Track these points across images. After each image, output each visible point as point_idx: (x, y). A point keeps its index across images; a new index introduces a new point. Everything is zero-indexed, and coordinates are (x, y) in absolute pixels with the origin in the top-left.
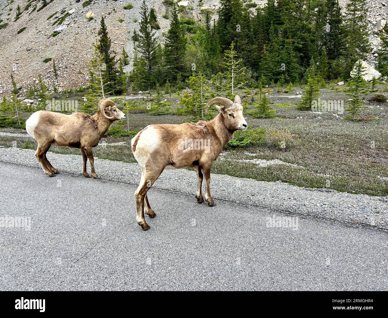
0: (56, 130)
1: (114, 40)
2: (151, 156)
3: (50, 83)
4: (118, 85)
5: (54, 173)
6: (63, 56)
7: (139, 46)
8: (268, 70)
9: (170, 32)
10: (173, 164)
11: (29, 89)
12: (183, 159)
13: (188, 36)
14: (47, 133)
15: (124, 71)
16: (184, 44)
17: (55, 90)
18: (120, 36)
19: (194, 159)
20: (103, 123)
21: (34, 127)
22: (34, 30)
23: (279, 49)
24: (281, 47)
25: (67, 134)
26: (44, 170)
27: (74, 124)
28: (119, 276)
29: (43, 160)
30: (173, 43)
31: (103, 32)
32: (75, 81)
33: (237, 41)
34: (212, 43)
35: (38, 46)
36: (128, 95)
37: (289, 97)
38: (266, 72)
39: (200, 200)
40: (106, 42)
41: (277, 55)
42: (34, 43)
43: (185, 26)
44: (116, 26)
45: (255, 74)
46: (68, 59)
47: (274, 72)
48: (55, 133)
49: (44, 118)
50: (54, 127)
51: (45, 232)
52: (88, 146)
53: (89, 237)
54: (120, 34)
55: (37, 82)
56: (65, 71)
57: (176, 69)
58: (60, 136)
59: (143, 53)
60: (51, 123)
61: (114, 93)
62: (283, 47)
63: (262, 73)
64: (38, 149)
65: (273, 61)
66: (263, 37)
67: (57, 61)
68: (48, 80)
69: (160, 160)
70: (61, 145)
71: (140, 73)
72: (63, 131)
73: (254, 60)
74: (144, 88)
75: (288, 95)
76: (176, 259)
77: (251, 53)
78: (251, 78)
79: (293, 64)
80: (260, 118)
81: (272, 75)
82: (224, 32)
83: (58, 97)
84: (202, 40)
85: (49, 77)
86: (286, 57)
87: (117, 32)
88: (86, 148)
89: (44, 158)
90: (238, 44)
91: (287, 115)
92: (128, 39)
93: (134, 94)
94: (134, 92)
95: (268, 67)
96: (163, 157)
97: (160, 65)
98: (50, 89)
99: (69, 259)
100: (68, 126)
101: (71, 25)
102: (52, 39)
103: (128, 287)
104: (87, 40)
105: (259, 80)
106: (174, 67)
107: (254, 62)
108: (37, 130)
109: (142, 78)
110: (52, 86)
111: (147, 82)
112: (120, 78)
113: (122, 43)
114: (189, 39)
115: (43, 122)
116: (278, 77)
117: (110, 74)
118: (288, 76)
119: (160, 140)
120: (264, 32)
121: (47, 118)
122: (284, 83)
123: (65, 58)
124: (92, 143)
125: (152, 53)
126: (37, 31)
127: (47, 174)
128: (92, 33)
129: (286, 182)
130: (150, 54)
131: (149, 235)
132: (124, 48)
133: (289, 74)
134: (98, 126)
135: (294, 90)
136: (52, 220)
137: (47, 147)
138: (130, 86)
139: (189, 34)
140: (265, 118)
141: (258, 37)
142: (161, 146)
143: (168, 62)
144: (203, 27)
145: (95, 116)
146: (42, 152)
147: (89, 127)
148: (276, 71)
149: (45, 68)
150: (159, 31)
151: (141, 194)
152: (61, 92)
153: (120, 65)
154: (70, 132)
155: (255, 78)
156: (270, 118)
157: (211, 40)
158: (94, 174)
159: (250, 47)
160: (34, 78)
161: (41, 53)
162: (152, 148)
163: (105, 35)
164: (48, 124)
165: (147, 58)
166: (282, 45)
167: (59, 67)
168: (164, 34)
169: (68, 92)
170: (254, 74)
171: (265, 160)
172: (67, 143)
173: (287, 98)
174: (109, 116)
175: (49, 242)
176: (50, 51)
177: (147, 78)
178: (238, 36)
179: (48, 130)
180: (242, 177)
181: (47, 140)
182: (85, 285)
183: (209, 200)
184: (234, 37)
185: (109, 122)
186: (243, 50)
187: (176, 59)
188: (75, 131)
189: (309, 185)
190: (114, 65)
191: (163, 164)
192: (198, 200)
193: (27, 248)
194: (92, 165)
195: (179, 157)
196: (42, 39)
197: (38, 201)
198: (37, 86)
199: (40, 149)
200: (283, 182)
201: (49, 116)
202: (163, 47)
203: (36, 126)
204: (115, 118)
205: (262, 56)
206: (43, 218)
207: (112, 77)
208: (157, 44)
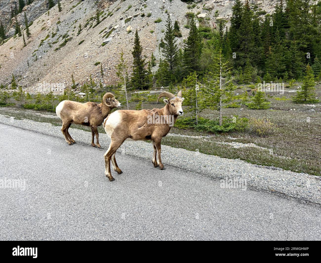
0: (74, 113)
1: (146, 47)
2: (115, 131)
3: (98, 81)
4: (145, 82)
5: (73, 143)
6: (108, 60)
7: (164, 51)
8: (273, 68)
9: (189, 39)
10: (131, 137)
11: (83, 85)
12: (137, 134)
13: (204, 41)
14: (68, 115)
15: (152, 71)
16: (200, 48)
17: (101, 85)
18: (151, 44)
19: (146, 134)
20: (105, 109)
21: (60, 111)
22: (90, 42)
23: (284, 49)
24: (286, 47)
25: (81, 116)
26: (66, 141)
27: (86, 110)
28: (83, 205)
29: (65, 133)
30: (190, 48)
31: (137, 41)
32: (116, 79)
33: (245, 44)
34: (224, 46)
35: (92, 53)
36: (153, 90)
37: (290, 91)
38: (271, 70)
39: (156, 165)
40: (139, 49)
41: (282, 55)
42: (89, 51)
43: (202, 34)
44: (148, 36)
45: (261, 72)
46: (112, 62)
47: (278, 70)
48: (73, 115)
49: (67, 105)
50: (73, 111)
51: (53, 177)
52: (94, 125)
53: (76, 182)
54: (151, 42)
55: (89, 80)
56: (109, 72)
57: (192, 69)
58: (77, 117)
59: (166, 56)
60: (71, 108)
61: (142, 88)
62: (288, 47)
63: (267, 70)
64: (62, 125)
65: (278, 60)
66: (270, 40)
67: (104, 64)
68: (97, 78)
69: (120, 134)
70: (77, 123)
71: (163, 73)
72: (78, 114)
73: (260, 59)
74: (165, 84)
75: (288, 89)
76: (121, 199)
77: (257, 53)
78: (258, 75)
79: (297, 62)
80: (255, 109)
81: (277, 72)
82: (234, 37)
83: (103, 91)
84: (216, 44)
85: (97, 76)
86: (291, 57)
87: (148, 40)
88: (93, 126)
89: (66, 132)
90: (246, 46)
91: (281, 107)
92: (156, 46)
93: (158, 89)
94: (158, 87)
95: (273, 65)
96: (123, 132)
97: (179, 66)
98: (97, 85)
99: (59, 193)
100: (82, 110)
101: (116, 37)
102: (102, 48)
103: (85, 211)
104: (126, 48)
105: (264, 77)
106: (190, 67)
107: (260, 62)
108: (62, 113)
109: (165, 76)
110: (99, 83)
111: (168, 80)
112: (147, 76)
113: (151, 50)
114: (205, 44)
115: (66, 108)
116: (282, 74)
117: (140, 74)
118: (292, 73)
119: (121, 120)
120: (272, 35)
121: (68, 105)
122: (287, 79)
123: (109, 62)
124: (98, 123)
125: (173, 56)
126: (92, 43)
127: (68, 143)
128: (130, 42)
129: (244, 160)
130: (172, 57)
131: (112, 184)
132: (153, 53)
133: (293, 71)
134: (102, 112)
135: (295, 85)
136: (59, 171)
137: (68, 124)
138: (155, 83)
139: (205, 40)
140: (259, 109)
141: (265, 40)
142: (121, 124)
143: (187, 63)
144: (217, 33)
145: (100, 105)
146: (65, 128)
147: (96, 112)
148: (280, 69)
149: (95, 70)
150: (181, 38)
151: (108, 156)
152: (105, 87)
153: (149, 66)
154: (83, 115)
155: (261, 75)
156: (264, 109)
157: (224, 44)
158: (98, 145)
159: (257, 49)
160: (87, 77)
161: (93, 58)
162: (115, 125)
163: (138, 44)
164: (69, 109)
165: (170, 61)
166: (287, 46)
167: (105, 68)
168: (184, 41)
169: (110, 88)
170: (259, 72)
171: (241, 143)
172: (81, 122)
173: (287, 92)
174: (109, 105)
175: (52, 183)
176: (99, 57)
177: (168, 77)
178: (246, 39)
179: (68, 113)
180: (209, 154)
181: (68, 120)
182: (62, 208)
183: (160, 165)
184: (243, 41)
185: (109, 109)
186: (250, 51)
187: (192, 61)
188: (86, 114)
189: (260, 163)
190: (144, 67)
191: (124, 136)
192: (154, 164)
193: (39, 185)
194: (97, 138)
195: (135, 132)
196: (95, 48)
197: (56, 160)
198: (89, 83)
199: (64, 125)
200: (241, 159)
201: (70, 104)
202: (183, 51)
203: (61, 110)
204: (114, 106)
205: (268, 56)
206: (55, 169)
207: (141, 75)
208: (178, 49)
